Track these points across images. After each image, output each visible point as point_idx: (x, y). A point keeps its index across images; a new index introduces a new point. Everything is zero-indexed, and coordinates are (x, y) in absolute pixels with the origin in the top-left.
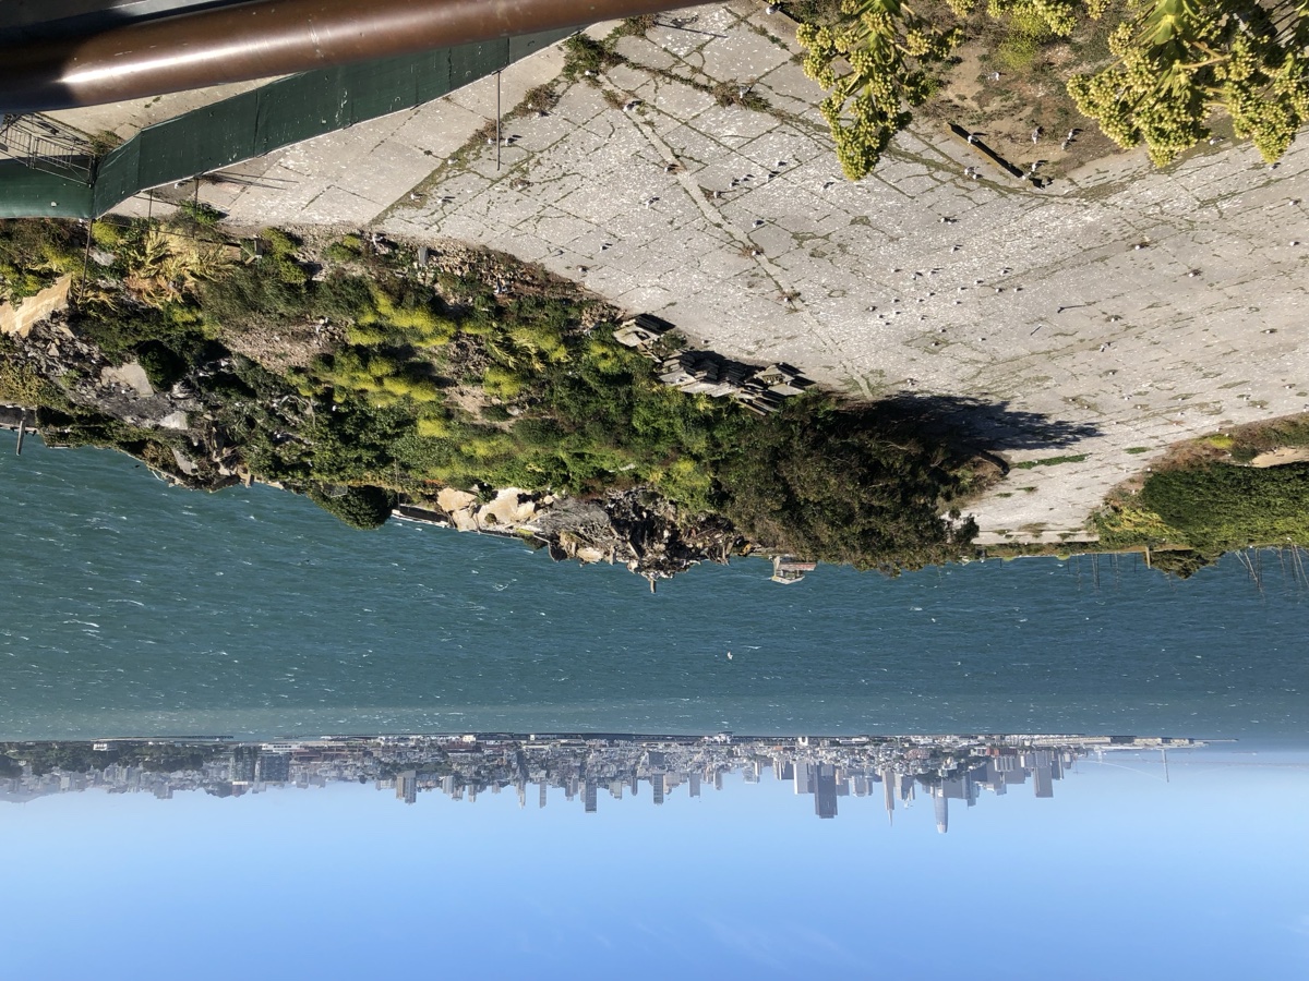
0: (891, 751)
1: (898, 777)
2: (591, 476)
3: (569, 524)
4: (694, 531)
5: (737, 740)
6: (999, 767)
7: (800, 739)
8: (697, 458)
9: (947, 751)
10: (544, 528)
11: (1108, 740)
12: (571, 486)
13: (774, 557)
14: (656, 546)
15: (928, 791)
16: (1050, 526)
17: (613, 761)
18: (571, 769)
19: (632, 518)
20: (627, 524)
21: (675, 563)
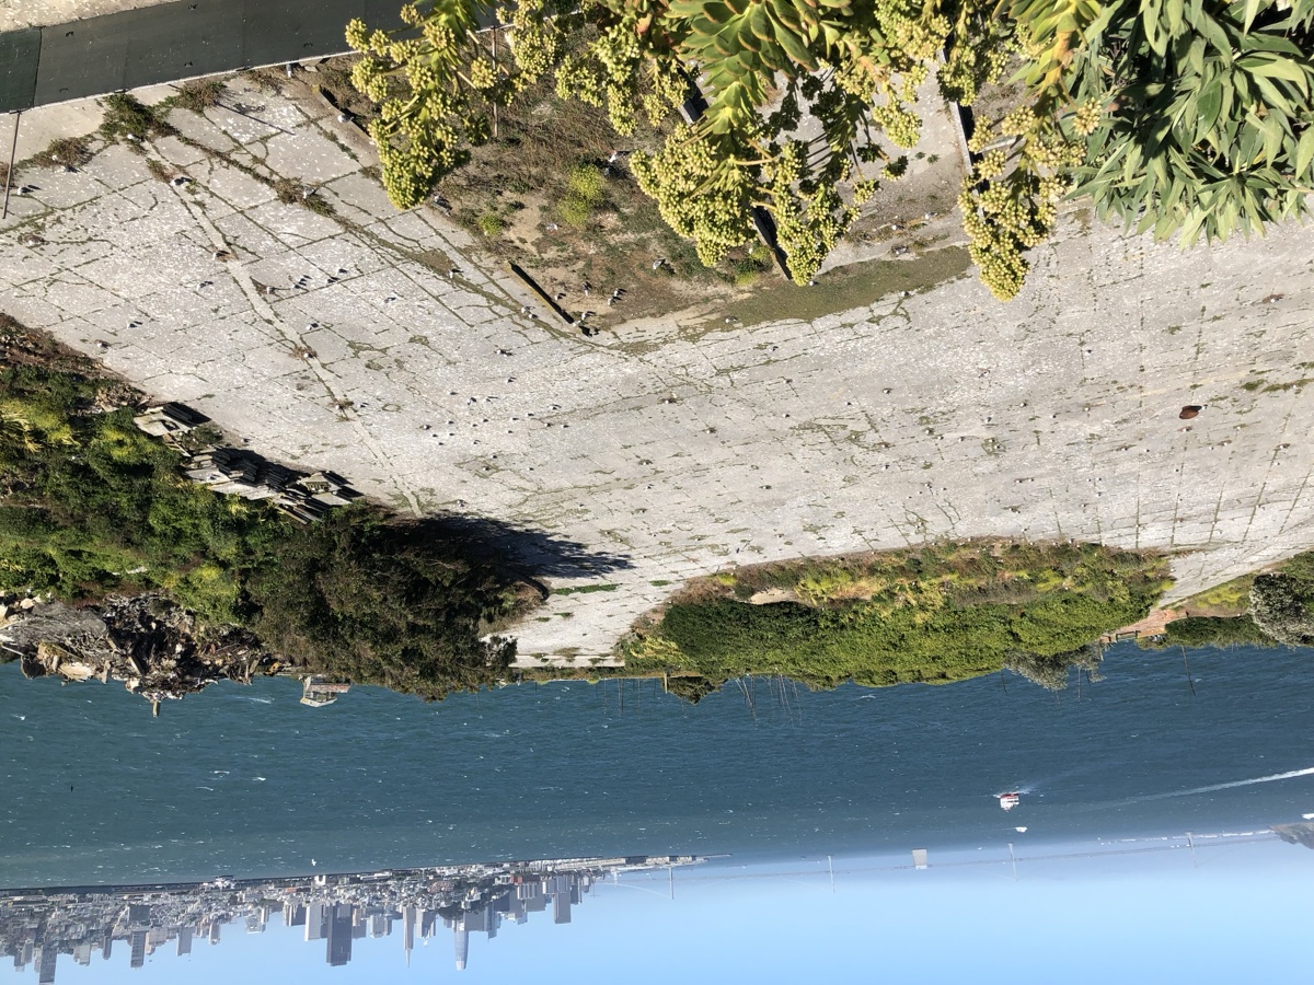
0: (415, 884)
1: (420, 913)
2: (87, 578)
3: (52, 634)
4: (213, 646)
5: (241, 885)
6: (522, 896)
7: (317, 878)
8: (224, 565)
9: (472, 881)
10: (17, 637)
11: (623, 861)
12: (60, 588)
13: (305, 678)
14: (165, 662)
15: (449, 926)
16: (582, 651)
17: (82, 920)
18: (24, 932)
19: (138, 629)
20: (130, 636)
21: (187, 682)
